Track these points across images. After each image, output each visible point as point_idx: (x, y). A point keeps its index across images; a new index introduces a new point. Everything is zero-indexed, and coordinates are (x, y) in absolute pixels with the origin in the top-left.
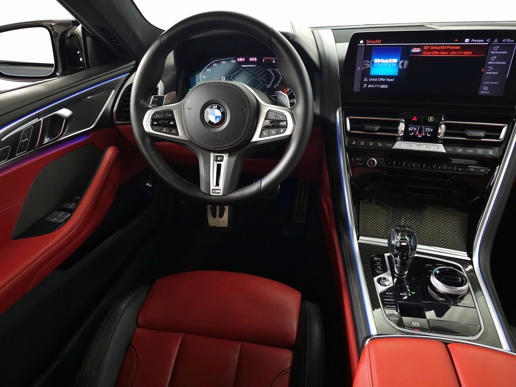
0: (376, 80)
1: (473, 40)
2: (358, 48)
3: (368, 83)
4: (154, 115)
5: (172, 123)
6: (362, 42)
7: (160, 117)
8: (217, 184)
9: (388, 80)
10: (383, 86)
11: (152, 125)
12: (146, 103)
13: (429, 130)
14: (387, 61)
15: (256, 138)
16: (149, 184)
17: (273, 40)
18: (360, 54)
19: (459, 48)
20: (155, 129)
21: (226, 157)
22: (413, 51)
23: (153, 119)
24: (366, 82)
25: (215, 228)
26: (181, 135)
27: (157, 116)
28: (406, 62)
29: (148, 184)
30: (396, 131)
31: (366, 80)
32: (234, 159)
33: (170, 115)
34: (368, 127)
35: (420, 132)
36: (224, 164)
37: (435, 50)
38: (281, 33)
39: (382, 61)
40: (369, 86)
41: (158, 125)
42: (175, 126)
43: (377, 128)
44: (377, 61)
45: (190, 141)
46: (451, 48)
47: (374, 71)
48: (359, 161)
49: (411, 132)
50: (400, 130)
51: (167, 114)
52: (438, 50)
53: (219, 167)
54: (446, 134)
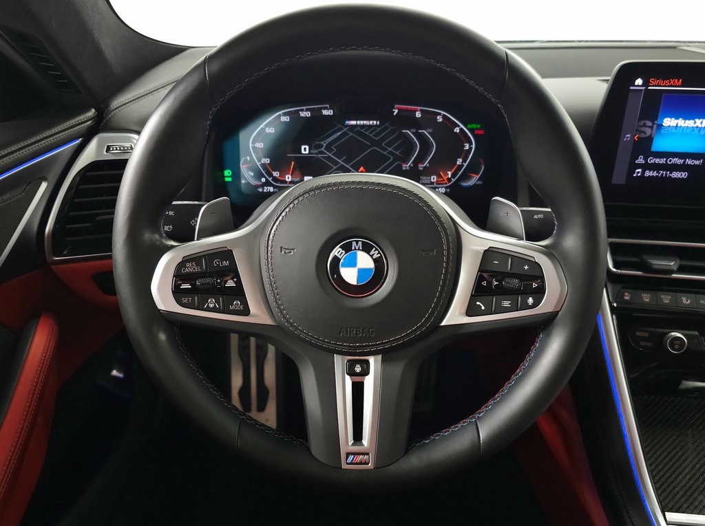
0: (663, 161)
2: (631, 96)
3: (646, 167)
4: (182, 265)
5: (231, 283)
6: (639, 82)
7: (197, 269)
8: (358, 436)
9: (689, 162)
10: (676, 175)
11: (177, 293)
12: (157, 236)
14: (690, 123)
15: (455, 316)
16: (119, 371)
18: (634, 107)
20: (185, 300)
21: (374, 362)
23: (180, 275)
24: (639, 166)
26: (258, 314)
27: (190, 268)
29: (115, 373)
31: (640, 160)
32: (397, 369)
33: (226, 263)
34: (658, 263)
36: (369, 383)
39: (681, 122)
40: (648, 173)
41: (194, 291)
42: (239, 292)
43: (674, 264)
44: (668, 122)
45: (278, 328)
47: (661, 144)
48: (644, 339)
51: (216, 262)
53: (358, 390)
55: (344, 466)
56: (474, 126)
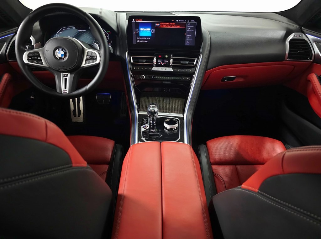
0: (142, 38)
1: (179, 21)
2: (133, 23)
3: (139, 40)
4: (28, 54)
5: (39, 58)
6: (134, 20)
7: (32, 55)
8: (65, 88)
9: (148, 38)
10: (146, 41)
11: (28, 59)
12: (24, 48)
13: (166, 61)
14: (146, 29)
15: (83, 65)
16: (33, 97)
17: (86, 18)
18: (134, 26)
19: (175, 24)
20: (30, 61)
21: (69, 75)
22: (156, 25)
23: (28, 56)
24: (138, 39)
25: (76, 123)
26: (44, 64)
27: (30, 55)
28: (154, 30)
29: (31, 97)
30: (153, 62)
31: (138, 38)
32: (73, 75)
33: (38, 54)
34: (140, 61)
35: (163, 63)
36: (68, 78)
37: (165, 25)
38: (90, 14)
39: (144, 29)
40: (140, 41)
41: (31, 59)
42: (41, 60)
43: (144, 61)
44: (141, 29)
45: (49, 67)
46: (172, 24)
47: (141, 34)
48: (138, 77)
49: (159, 63)
50: (154, 62)
51: (36, 54)
52: (167, 25)
53: (66, 80)
54: (173, 63)
55: (62, 93)
56: (108, 31)
